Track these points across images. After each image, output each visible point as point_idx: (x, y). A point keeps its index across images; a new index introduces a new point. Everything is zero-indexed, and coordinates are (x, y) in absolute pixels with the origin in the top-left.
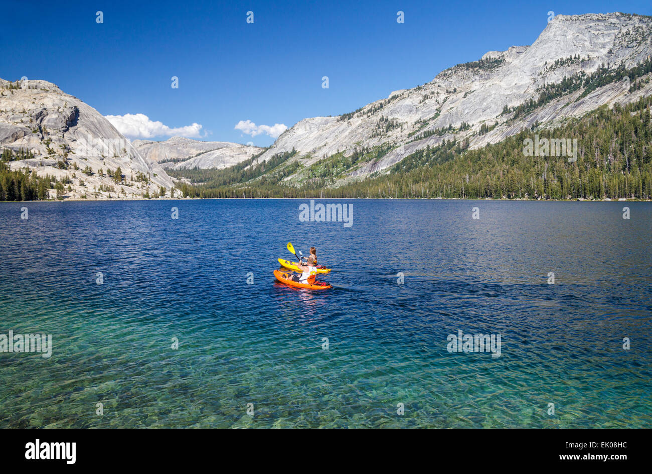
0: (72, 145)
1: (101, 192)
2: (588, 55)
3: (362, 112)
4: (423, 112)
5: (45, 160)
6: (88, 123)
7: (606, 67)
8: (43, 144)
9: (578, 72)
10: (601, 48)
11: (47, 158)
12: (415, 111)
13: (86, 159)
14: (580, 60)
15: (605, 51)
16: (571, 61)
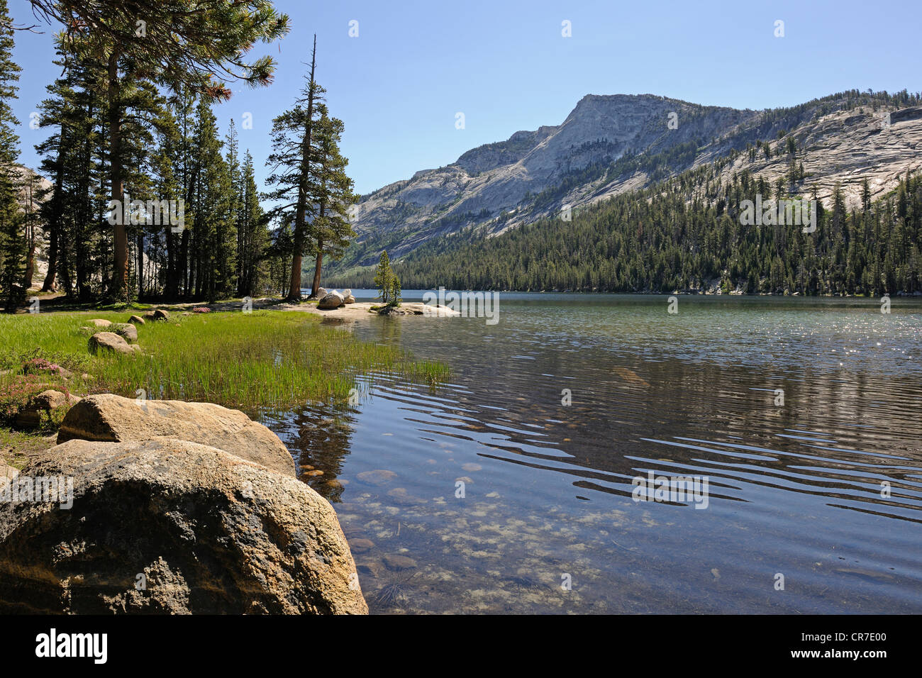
2: (616, 139)
3: (378, 194)
4: (443, 197)
7: (632, 152)
9: (604, 157)
10: (629, 132)
12: (434, 195)
14: (608, 144)
15: (632, 136)
16: (598, 145)
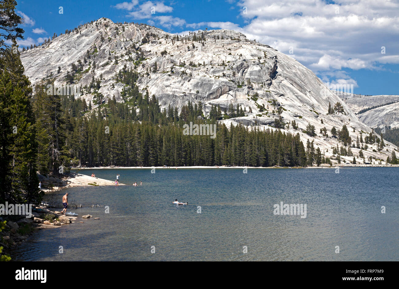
0: (280, 100)
1: (341, 156)
5: (258, 117)
6: (291, 75)
8: (251, 100)
11: (260, 116)
13: (300, 117)
